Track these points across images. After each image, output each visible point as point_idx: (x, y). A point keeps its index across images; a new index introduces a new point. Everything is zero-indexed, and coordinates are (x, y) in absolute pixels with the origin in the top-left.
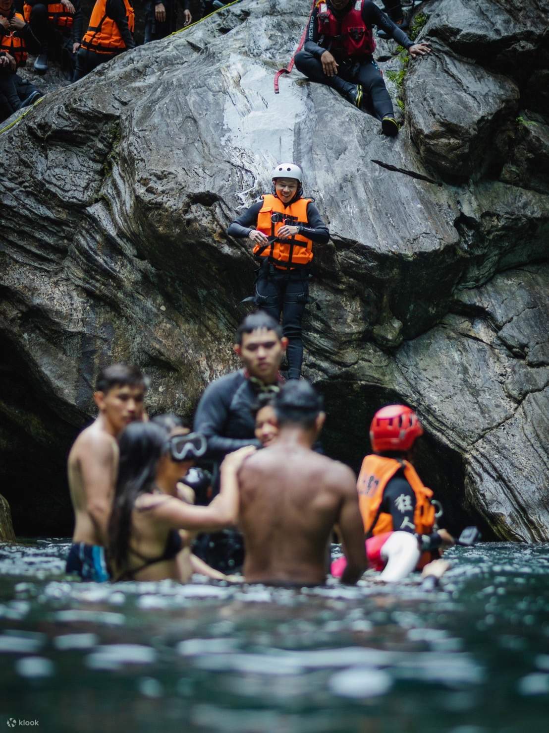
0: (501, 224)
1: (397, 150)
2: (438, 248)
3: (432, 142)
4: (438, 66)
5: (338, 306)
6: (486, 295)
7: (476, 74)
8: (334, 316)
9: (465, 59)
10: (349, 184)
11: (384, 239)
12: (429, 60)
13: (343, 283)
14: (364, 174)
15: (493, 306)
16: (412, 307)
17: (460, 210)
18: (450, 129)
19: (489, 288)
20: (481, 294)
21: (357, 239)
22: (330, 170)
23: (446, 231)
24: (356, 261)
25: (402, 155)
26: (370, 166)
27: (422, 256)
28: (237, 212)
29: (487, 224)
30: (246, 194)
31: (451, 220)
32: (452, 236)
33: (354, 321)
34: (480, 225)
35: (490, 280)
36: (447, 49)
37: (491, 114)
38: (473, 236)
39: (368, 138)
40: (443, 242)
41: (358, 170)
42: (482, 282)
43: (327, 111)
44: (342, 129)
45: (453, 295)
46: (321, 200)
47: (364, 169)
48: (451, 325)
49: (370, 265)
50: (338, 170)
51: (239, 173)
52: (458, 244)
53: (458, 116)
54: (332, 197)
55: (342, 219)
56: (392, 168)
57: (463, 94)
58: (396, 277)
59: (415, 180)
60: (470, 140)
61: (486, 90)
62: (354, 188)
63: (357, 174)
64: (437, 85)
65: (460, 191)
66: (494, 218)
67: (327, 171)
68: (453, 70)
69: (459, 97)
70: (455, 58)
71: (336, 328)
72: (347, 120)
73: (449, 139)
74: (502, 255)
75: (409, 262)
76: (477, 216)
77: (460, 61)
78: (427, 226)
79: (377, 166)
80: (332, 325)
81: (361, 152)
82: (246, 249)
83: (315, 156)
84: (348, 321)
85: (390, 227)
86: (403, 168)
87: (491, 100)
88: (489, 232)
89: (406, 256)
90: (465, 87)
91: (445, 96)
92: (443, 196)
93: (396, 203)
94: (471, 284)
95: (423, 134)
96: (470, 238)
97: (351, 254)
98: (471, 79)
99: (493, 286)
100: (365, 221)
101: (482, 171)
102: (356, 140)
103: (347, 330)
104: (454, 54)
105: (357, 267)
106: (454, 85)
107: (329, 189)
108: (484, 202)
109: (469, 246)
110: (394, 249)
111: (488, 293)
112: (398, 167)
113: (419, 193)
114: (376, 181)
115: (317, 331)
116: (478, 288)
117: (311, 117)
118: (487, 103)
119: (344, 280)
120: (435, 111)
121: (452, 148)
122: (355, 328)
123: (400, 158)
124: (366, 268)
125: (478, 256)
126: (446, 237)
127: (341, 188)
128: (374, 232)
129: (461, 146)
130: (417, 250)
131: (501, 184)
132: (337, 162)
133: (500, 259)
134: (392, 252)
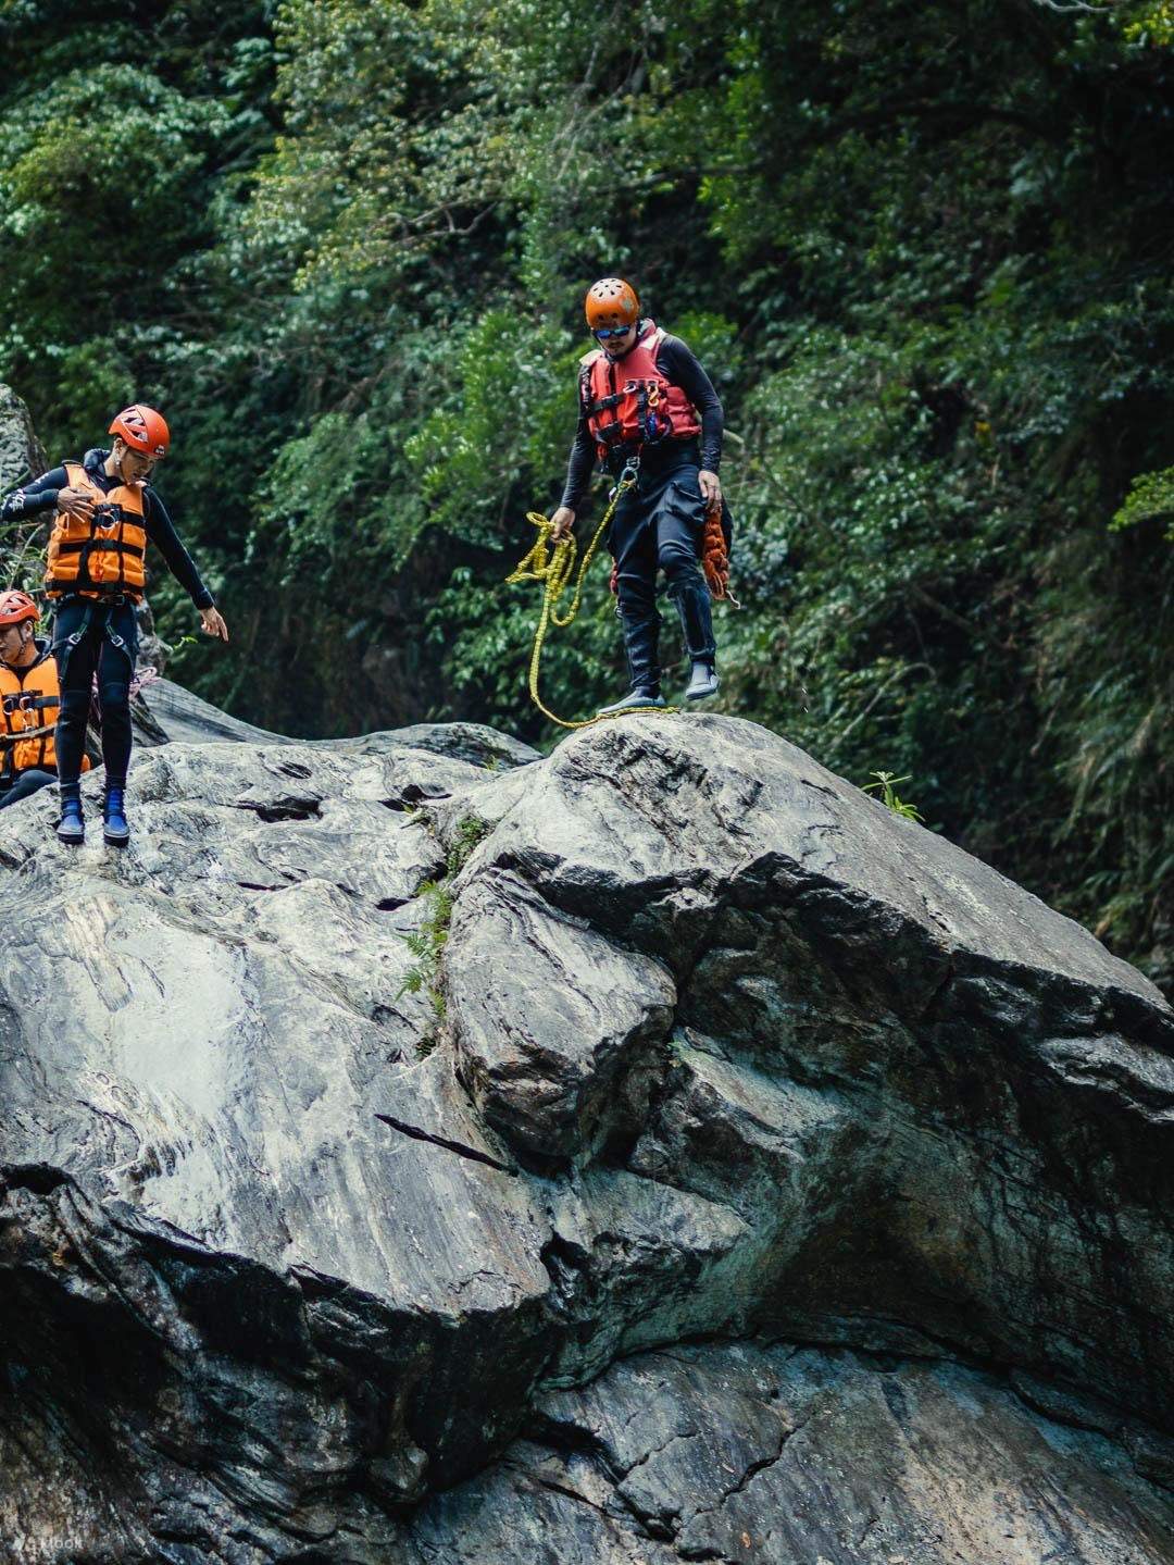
0: (632, 1259)
1: (426, 1096)
2: (508, 1304)
3: (503, 1085)
4: (515, 930)
5: (300, 1414)
6: (595, 1405)
7: (591, 949)
8: (293, 1435)
9: (568, 919)
10: (330, 1161)
11: (402, 1281)
12: (497, 915)
13: (315, 1368)
14: (360, 1144)
15: (609, 1427)
16: (449, 1422)
17: (551, 1227)
18: (542, 1062)
19: (602, 1391)
20: (585, 1401)
21: (348, 1278)
22: (292, 1131)
23: (524, 1270)
24: (343, 1321)
25: (437, 1108)
26: (372, 1127)
27: (476, 1319)
28: (104, 1210)
29: (605, 1258)
30: (123, 1173)
31: (534, 1247)
32: (536, 1282)
33: (331, 1446)
34: (592, 1259)
35: (603, 1374)
36: (533, 894)
37: (622, 1034)
38: (575, 1281)
39: (369, 1070)
40: (519, 1292)
41: (349, 1134)
42: (586, 1378)
43: (285, 1008)
44: (316, 1048)
45: (529, 1403)
46: (274, 1192)
47: (360, 1133)
48: (523, 1464)
49: (373, 1332)
50: (308, 1131)
51: (107, 1127)
52: (545, 1297)
53: (557, 1036)
54: (297, 1189)
55: (316, 1235)
56: (416, 1134)
57: (566, 990)
58: (424, 1360)
59: (463, 1160)
60: (581, 1085)
61: (611, 984)
62: (340, 1172)
63: (347, 1142)
64: (514, 969)
65: (554, 1190)
66: (618, 1247)
67: (286, 1133)
68: (545, 940)
69: (558, 995)
70: (550, 916)
71: (296, 1460)
72: (327, 1028)
73: (537, 1081)
74: (629, 1323)
75: (452, 1330)
76: (585, 1243)
77: (558, 921)
78: (487, 1258)
79: (387, 1127)
80: (286, 1452)
81: (355, 1096)
82: (120, 1288)
83: (261, 1100)
84: (320, 1446)
85: (413, 1257)
86: (440, 1134)
87: (621, 1006)
88: (607, 1276)
89: (447, 1318)
90: (569, 976)
91: (531, 993)
92: (519, 1196)
93: (426, 1205)
94: (565, 1380)
95: (484, 1068)
96: (570, 1285)
97: (333, 1309)
98: (581, 959)
99: (609, 1385)
100: (362, 1239)
101: (595, 1148)
102: (344, 1071)
103: (318, 1466)
104: (547, 906)
105: (346, 1336)
106: (549, 971)
107: (291, 1171)
108: (600, 1213)
109: (567, 1302)
110: (424, 1301)
111: (598, 1401)
112: (429, 1132)
113: (472, 1187)
114: (386, 1158)
115: (255, 1465)
116: (579, 1389)
117: (254, 1018)
118: (614, 1012)
119: (317, 1360)
120: (510, 1022)
121: (543, 1101)
122: (333, 1462)
123: (433, 1114)
124: (363, 1338)
125: (583, 1324)
126: (525, 1281)
127: (315, 1170)
128: (382, 1265)
129: (562, 1097)
130: (467, 1308)
131: (632, 1178)
132: (307, 1115)
133: (624, 1330)
134: (419, 1309)
